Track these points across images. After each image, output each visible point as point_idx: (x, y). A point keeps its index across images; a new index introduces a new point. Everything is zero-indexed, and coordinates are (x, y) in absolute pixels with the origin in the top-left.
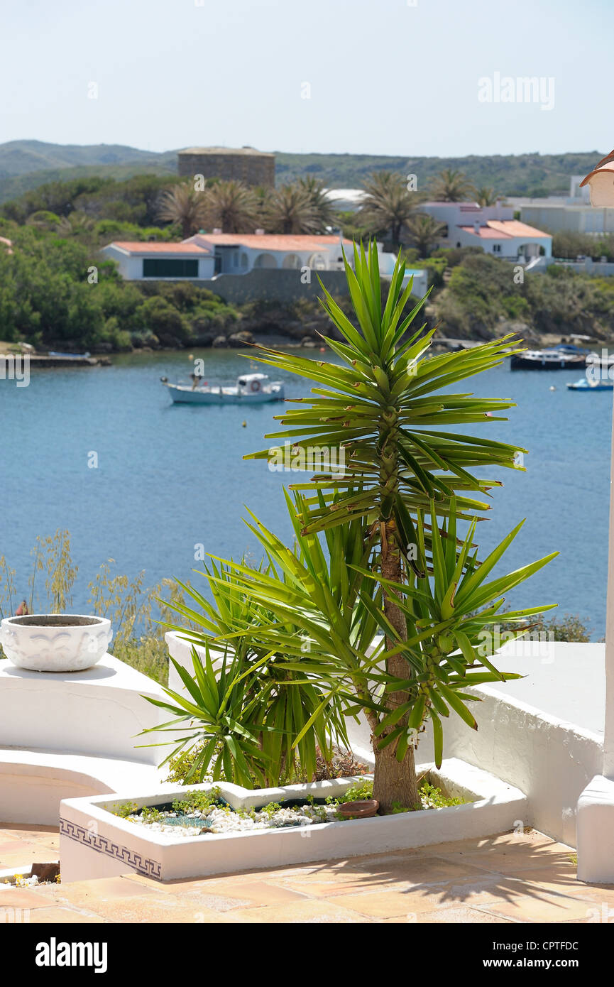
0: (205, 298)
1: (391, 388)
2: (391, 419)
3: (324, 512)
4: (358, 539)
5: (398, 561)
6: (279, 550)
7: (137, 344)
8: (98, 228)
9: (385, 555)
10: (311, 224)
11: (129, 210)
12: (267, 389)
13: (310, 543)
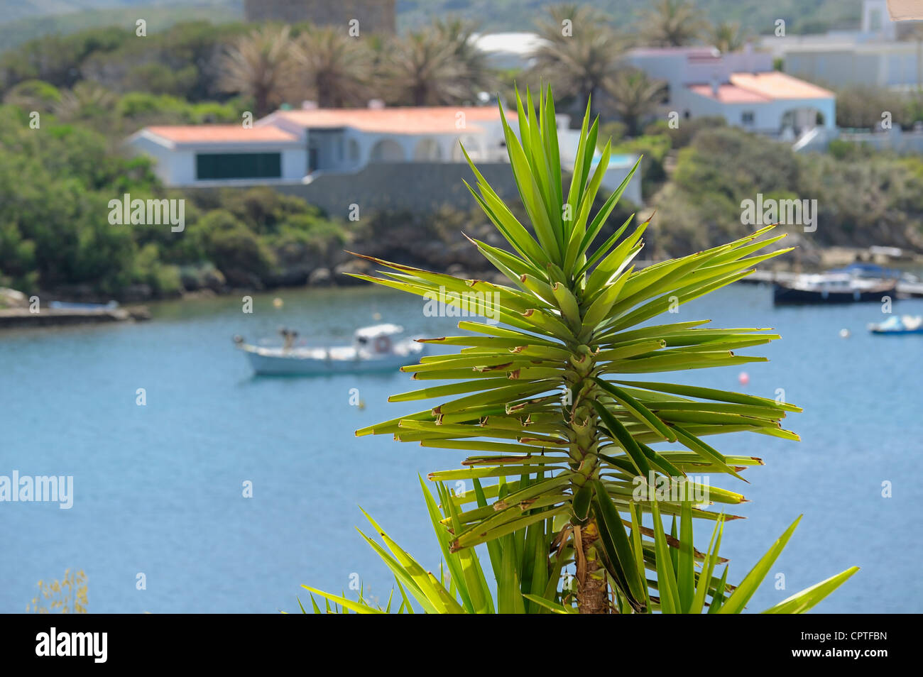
0: (295, 210)
1: (581, 317)
2: (584, 365)
3: (485, 514)
4: (540, 555)
5: (603, 588)
6: (415, 575)
7: (191, 286)
8: (122, 105)
9: (583, 579)
10: (456, 91)
11: (169, 77)
12: (401, 349)
13: (465, 563)
